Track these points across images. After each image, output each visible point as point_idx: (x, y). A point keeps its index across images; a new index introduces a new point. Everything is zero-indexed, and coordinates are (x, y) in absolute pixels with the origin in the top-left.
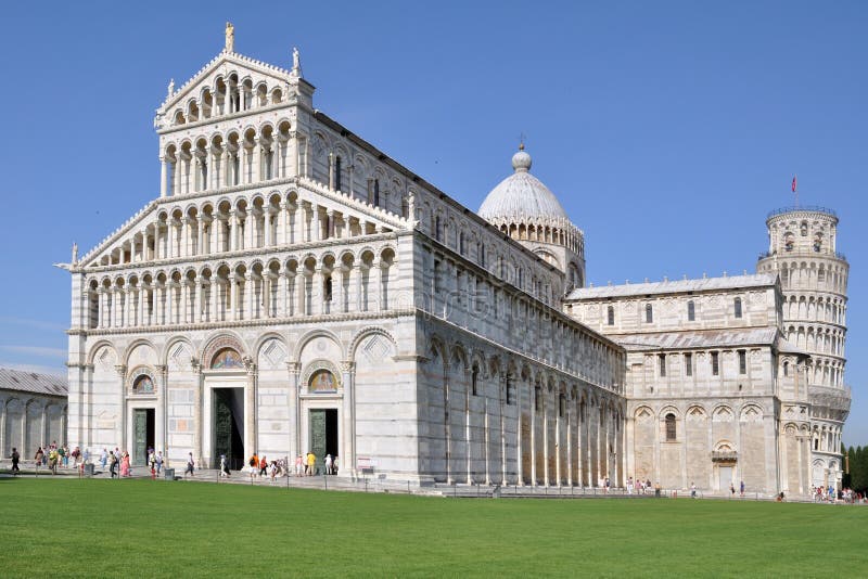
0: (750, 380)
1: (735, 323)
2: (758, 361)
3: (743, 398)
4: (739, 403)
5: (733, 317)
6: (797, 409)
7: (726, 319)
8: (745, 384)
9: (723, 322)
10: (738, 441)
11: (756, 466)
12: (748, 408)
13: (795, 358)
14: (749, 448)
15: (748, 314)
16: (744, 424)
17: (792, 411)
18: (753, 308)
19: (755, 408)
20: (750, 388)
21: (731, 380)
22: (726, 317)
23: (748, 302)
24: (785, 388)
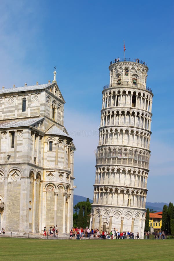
0: (16, 152)
1: (21, 115)
2: (21, 139)
3: (10, 164)
4: (7, 168)
5: (21, 111)
6: (56, 174)
7: (16, 113)
8: (12, 155)
9: (14, 115)
10: (6, 195)
11: (15, 213)
12: (13, 172)
13: (57, 138)
14: (12, 200)
15: (29, 109)
16: (10, 183)
17: (52, 175)
18: (32, 105)
19: (17, 172)
20: (15, 157)
21: (5, 153)
22: (16, 111)
23: (30, 101)
24: (48, 159)
